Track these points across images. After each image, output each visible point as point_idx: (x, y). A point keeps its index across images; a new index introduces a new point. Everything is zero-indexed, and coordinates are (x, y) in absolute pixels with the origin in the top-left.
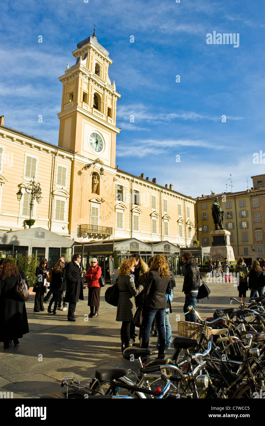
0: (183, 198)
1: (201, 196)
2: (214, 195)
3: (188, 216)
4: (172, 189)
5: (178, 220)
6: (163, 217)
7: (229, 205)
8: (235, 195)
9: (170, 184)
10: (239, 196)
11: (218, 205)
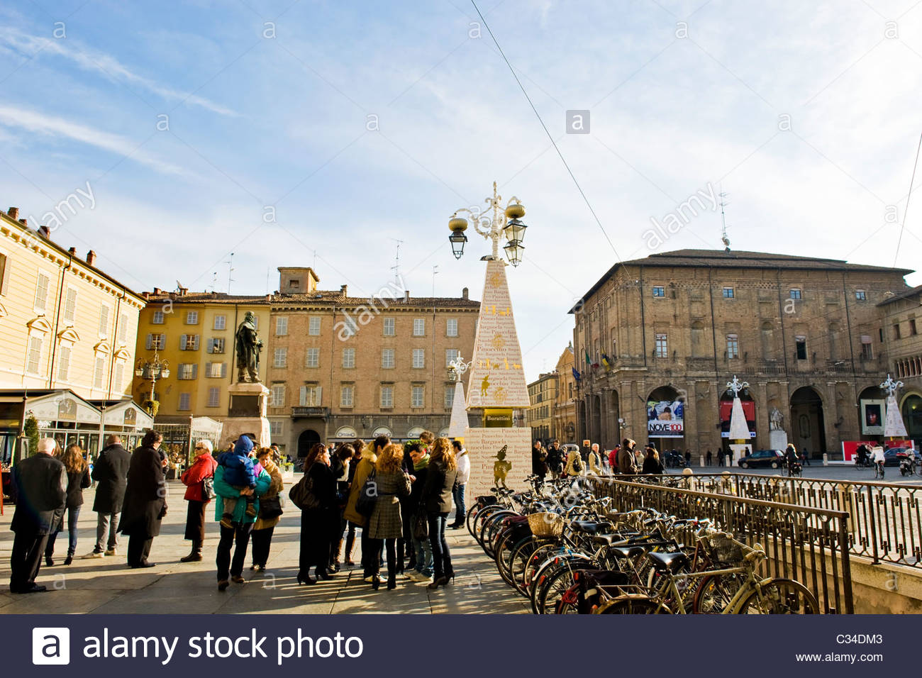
0: (118, 290)
1: (152, 291)
2: (185, 294)
3: (123, 338)
4: (93, 265)
5: (97, 346)
6: (62, 333)
7: (222, 322)
8: (237, 301)
9: (91, 252)
10: (247, 306)
11: (253, 328)
